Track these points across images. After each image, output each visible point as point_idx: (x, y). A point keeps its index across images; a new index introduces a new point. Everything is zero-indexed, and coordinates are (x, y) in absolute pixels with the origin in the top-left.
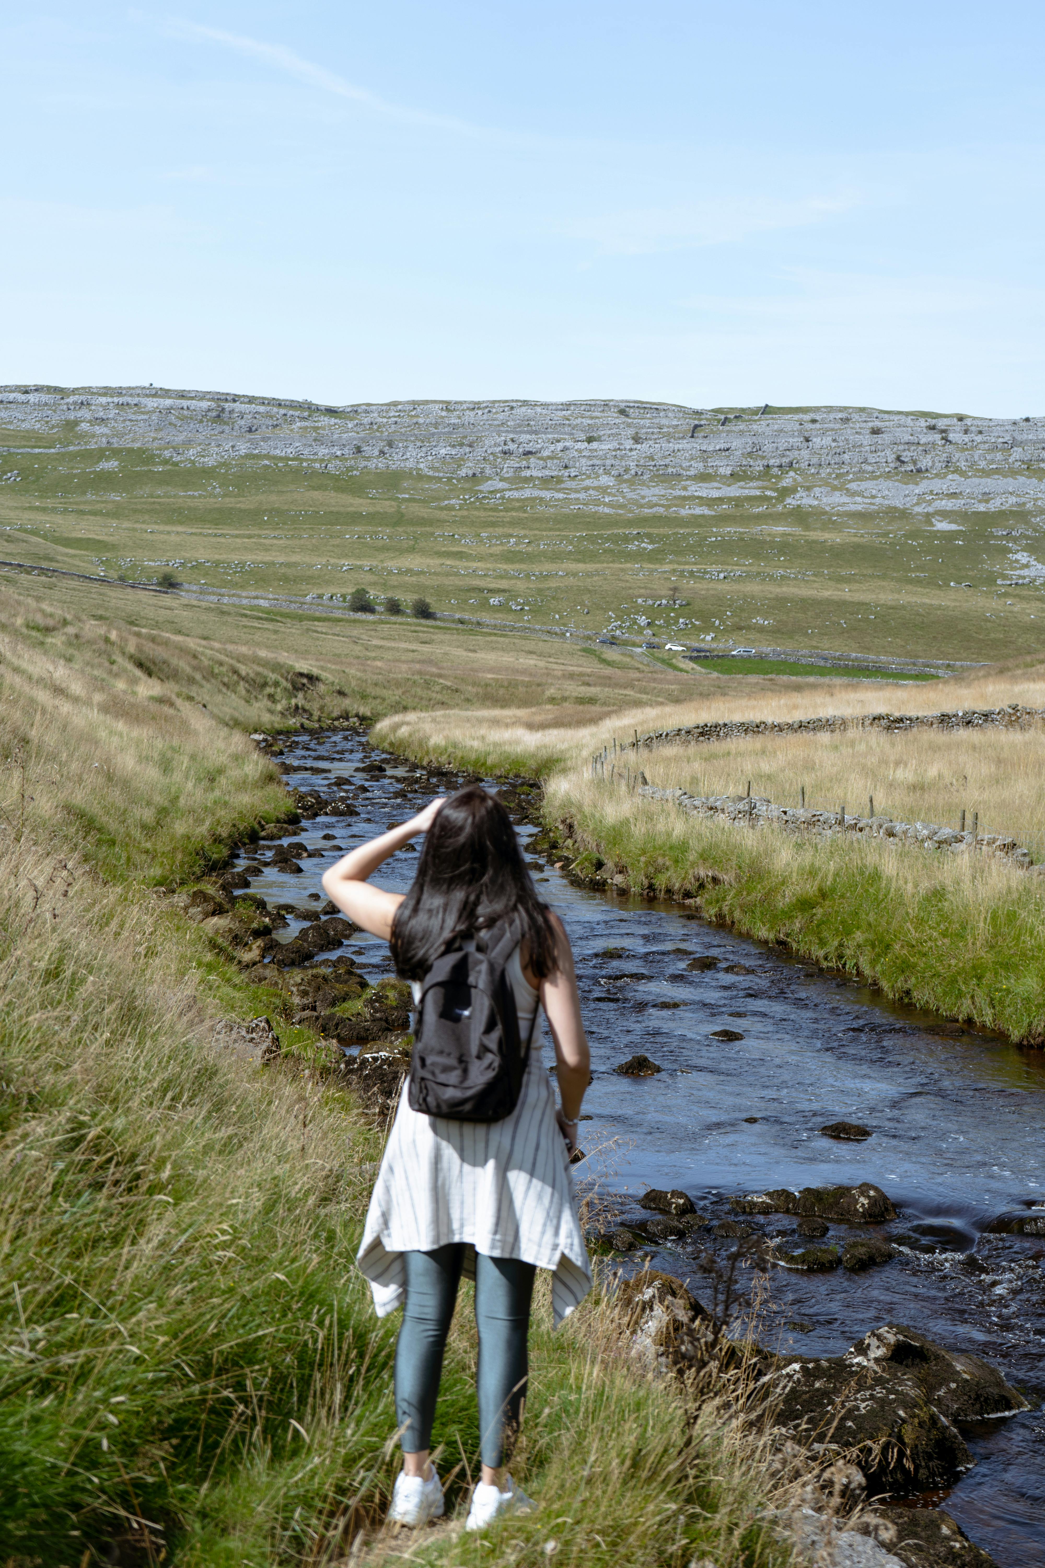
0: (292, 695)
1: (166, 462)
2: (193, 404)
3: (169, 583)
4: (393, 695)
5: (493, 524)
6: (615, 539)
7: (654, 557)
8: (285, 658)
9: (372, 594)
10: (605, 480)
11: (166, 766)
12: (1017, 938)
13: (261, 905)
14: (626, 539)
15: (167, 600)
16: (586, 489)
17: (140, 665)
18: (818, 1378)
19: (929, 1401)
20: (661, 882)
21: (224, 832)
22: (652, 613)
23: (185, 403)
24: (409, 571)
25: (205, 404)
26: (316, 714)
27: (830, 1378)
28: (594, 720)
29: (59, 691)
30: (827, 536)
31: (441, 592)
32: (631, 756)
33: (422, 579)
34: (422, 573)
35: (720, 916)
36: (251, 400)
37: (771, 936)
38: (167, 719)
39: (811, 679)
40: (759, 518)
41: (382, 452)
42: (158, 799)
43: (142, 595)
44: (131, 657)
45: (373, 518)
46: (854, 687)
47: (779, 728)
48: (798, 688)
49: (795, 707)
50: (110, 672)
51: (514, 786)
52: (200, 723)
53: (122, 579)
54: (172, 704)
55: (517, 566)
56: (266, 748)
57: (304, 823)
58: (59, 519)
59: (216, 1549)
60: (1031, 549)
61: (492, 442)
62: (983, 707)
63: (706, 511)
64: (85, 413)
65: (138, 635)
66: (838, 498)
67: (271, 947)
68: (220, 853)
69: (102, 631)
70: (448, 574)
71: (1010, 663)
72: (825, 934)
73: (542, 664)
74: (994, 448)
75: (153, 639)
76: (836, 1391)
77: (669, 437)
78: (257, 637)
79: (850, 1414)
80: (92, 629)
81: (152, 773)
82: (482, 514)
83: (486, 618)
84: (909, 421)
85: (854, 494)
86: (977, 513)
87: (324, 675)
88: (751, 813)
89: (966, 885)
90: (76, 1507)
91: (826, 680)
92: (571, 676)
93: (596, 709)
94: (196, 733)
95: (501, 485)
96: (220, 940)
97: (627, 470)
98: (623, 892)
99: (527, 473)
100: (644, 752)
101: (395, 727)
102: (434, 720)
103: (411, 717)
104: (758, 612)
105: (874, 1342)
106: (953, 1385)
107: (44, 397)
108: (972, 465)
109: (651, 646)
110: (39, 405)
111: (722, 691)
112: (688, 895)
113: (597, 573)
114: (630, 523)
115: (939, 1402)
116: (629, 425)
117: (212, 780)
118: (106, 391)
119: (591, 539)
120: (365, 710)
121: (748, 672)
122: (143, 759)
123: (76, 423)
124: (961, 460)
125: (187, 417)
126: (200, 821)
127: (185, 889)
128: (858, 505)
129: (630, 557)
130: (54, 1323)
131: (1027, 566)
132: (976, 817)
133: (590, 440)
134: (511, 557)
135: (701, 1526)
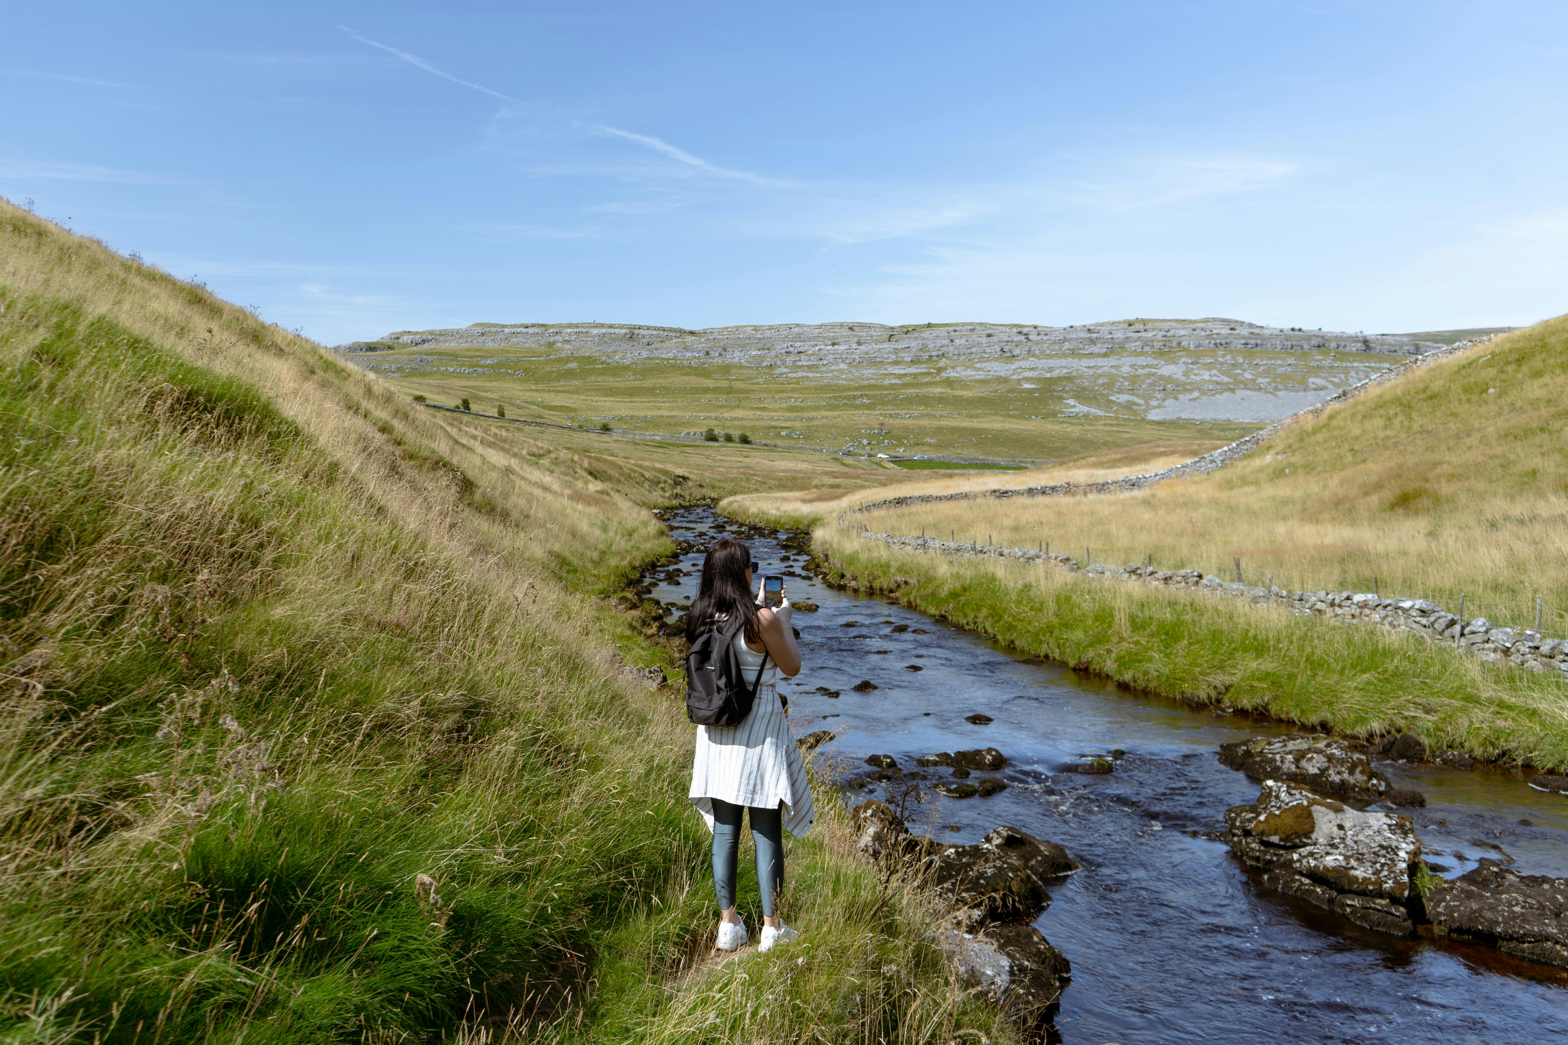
0: (673, 488)
1: (603, 363)
2: (617, 331)
3: (606, 429)
4: (728, 486)
5: (782, 392)
6: (849, 398)
7: (870, 407)
8: (670, 467)
9: (716, 432)
10: (842, 366)
11: (605, 529)
12: (1071, 610)
13: (657, 603)
14: (854, 397)
15: (605, 438)
16: (832, 371)
17: (591, 473)
18: (964, 856)
19: (1026, 867)
20: (877, 584)
21: (637, 564)
22: (870, 437)
23: (613, 331)
24: (736, 419)
25: (623, 331)
26: (687, 497)
27: (971, 856)
28: (839, 497)
29: (546, 489)
30: (963, 393)
31: (754, 429)
32: (859, 516)
33: (744, 422)
34: (743, 419)
35: (909, 603)
36: (649, 328)
37: (937, 613)
38: (605, 502)
39: (957, 471)
40: (927, 384)
41: (720, 354)
42: (601, 546)
43: (592, 435)
44: (586, 469)
45: (717, 390)
46: (981, 475)
47: (940, 498)
48: (950, 476)
49: (947, 487)
50: (574, 478)
51: (796, 534)
52: (624, 504)
53: (580, 427)
54: (608, 494)
55: (795, 414)
56: (660, 517)
57: (681, 558)
58: (546, 395)
59: (617, 966)
60: (1075, 397)
61: (780, 348)
62: (1051, 484)
63: (898, 381)
64: (559, 338)
65: (589, 457)
66: (969, 372)
67: (663, 626)
68: (636, 575)
69: (570, 456)
70: (757, 420)
71: (1066, 459)
72: (967, 611)
73: (810, 467)
74: (1054, 343)
75: (597, 459)
76: (974, 863)
77: (877, 342)
78: (655, 456)
79: (981, 875)
80: (564, 455)
81: (597, 532)
82: (776, 386)
83: (779, 442)
84: (1007, 329)
85: (978, 370)
86: (1046, 378)
87: (691, 476)
88: (924, 545)
89: (1043, 582)
90: (536, 945)
91: (966, 471)
92: (826, 473)
93: (839, 491)
94: (621, 509)
95: (785, 370)
96: (634, 623)
97: (854, 360)
98: (856, 591)
99: (800, 363)
100: (866, 513)
101: (731, 503)
102: (752, 500)
103: (739, 497)
104: (927, 435)
105: (995, 835)
106: (1039, 858)
107: (536, 330)
108: (1042, 352)
109: (870, 456)
110: (533, 334)
111: (909, 479)
112: (891, 591)
113: (839, 417)
114: (856, 389)
115: (1032, 868)
116: (854, 336)
117: (630, 535)
118: (570, 326)
119: (835, 398)
120: (714, 495)
121: (923, 468)
122: (592, 525)
123: (554, 343)
124: (1036, 349)
125: (616, 338)
126: (623, 558)
127: (615, 595)
128: (981, 375)
129: (856, 407)
130: (524, 842)
131: (1074, 406)
132: (1048, 544)
133: (833, 344)
134: (792, 409)
135: (889, 945)
